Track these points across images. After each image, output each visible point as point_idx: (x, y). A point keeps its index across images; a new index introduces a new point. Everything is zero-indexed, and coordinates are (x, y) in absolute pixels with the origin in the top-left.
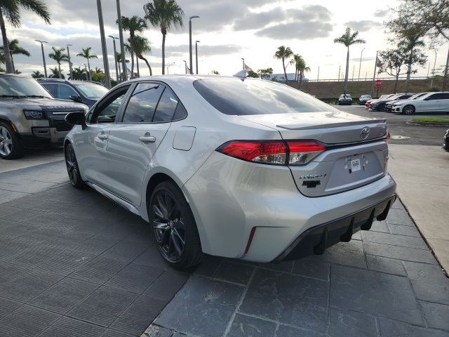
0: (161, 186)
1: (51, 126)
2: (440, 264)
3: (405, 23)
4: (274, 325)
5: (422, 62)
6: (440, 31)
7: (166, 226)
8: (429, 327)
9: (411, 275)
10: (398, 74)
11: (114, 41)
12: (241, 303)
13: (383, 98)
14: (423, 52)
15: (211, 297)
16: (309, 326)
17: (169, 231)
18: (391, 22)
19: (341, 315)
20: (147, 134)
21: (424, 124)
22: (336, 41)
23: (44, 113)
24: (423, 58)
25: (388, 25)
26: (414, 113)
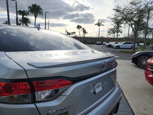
3: (116, 19)
6: (127, 23)
10: (114, 36)
13: (110, 43)
14: (121, 29)
18: (112, 18)
21: (123, 52)
22: (95, 25)
24: (122, 31)
25: (111, 19)
26: (119, 48)
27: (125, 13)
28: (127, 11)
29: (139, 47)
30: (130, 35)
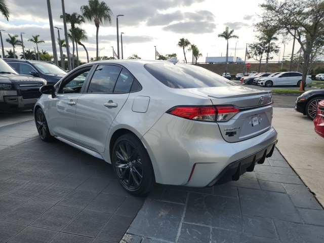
0: (123, 138)
1: (18, 95)
2: (305, 184)
3: (267, 25)
4: (209, 229)
5: (276, 51)
6: (289, 32)
7: (125, 166)
8: (305, 224)
9: (288, 192)
10: (261, 60)
11: (58, 31)
12: (184, 216)
13: (252, 76)
14: (276, 45)
15: (163, 213)
16: (231, 228)
17: (129, 169)
18: (257, 24)
19: (250, 220)
20: (111, 101)
21: (280, 93)
22: (219, 36)
23: (13, 85)
24: (277, 49)
25: (255, 26)
26: (272, 86)
27: (286, 11)
28: (290, 8)
29: (314, 82)
30: (296, 57)
